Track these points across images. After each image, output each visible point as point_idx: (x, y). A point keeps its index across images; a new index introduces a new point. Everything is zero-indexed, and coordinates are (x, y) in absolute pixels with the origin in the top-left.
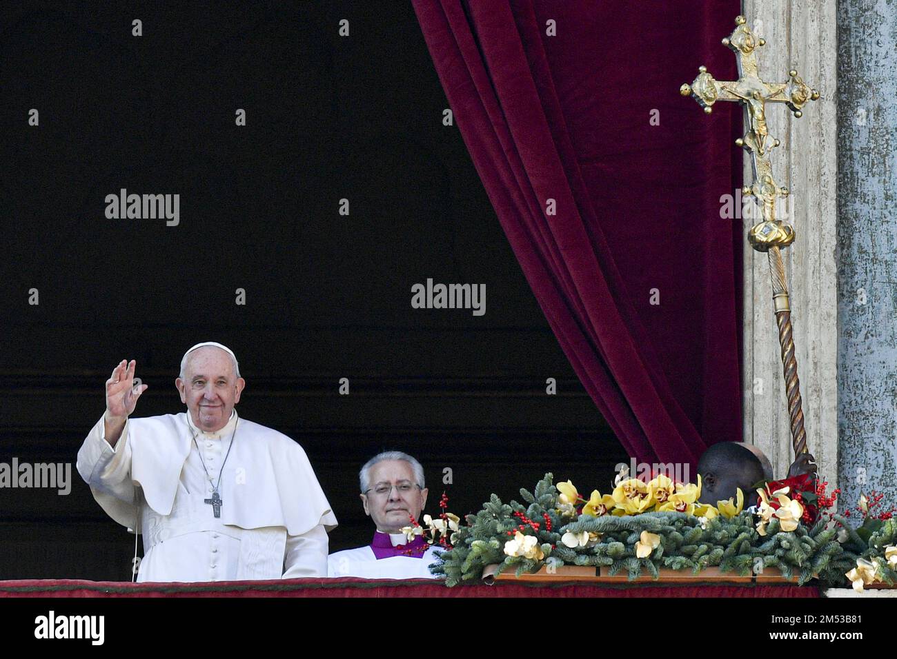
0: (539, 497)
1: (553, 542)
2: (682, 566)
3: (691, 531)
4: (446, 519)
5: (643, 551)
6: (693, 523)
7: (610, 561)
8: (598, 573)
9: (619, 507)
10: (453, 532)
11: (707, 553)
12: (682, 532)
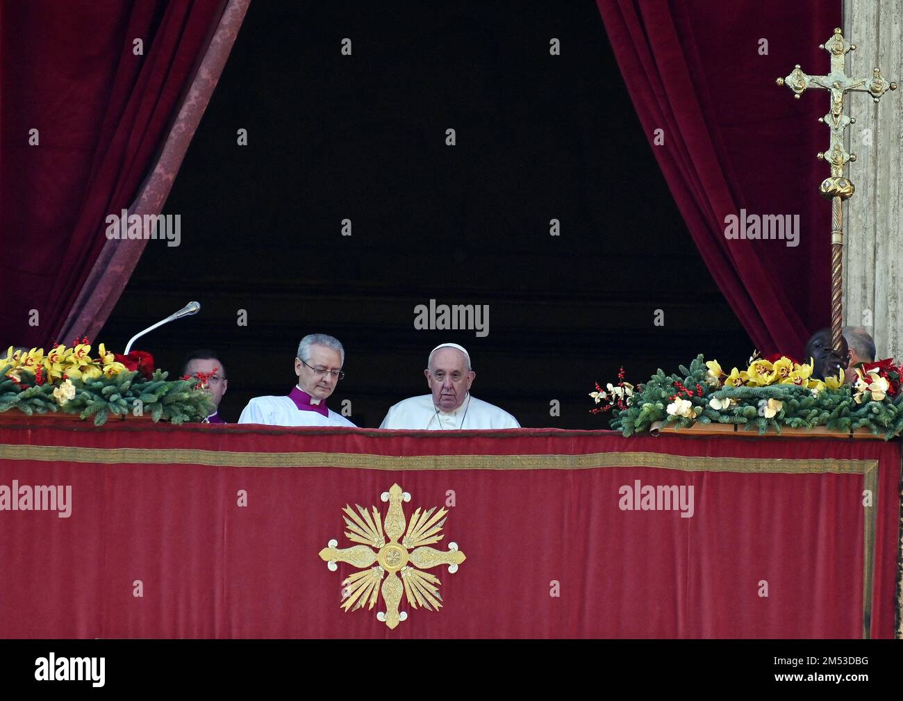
0: (693, 370)
1: (703, 405)
2: (798, 425)
3: (805, 399)
4: (623, 386)
5: (769, 413)
6: (807, 393)
7: (745, 420)
8: (736, 429)
9: (751, 380)
10: (628, 396)
11: (818, 415)
12: (799, 400)
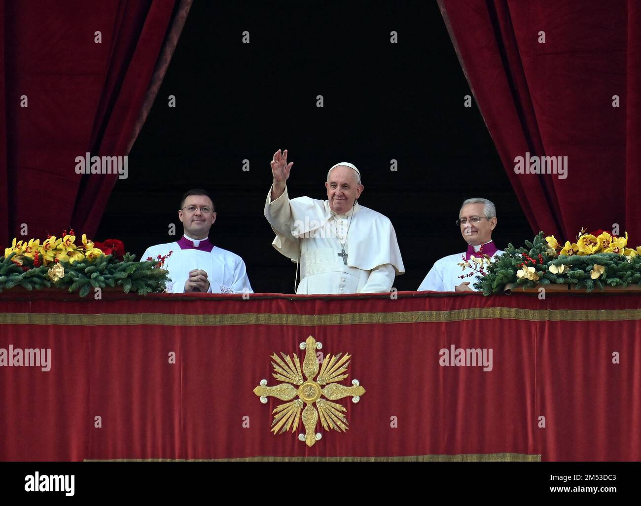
0: (536, 244)
1: (544, 270)
2: (617, 284)
3: (622, 264)
5: (595, 276)
6: (623, 259)
7: (576, 281)
8: (569, 288)
9: (581, 250)
11: (631, 275)
12: (617, 264)
